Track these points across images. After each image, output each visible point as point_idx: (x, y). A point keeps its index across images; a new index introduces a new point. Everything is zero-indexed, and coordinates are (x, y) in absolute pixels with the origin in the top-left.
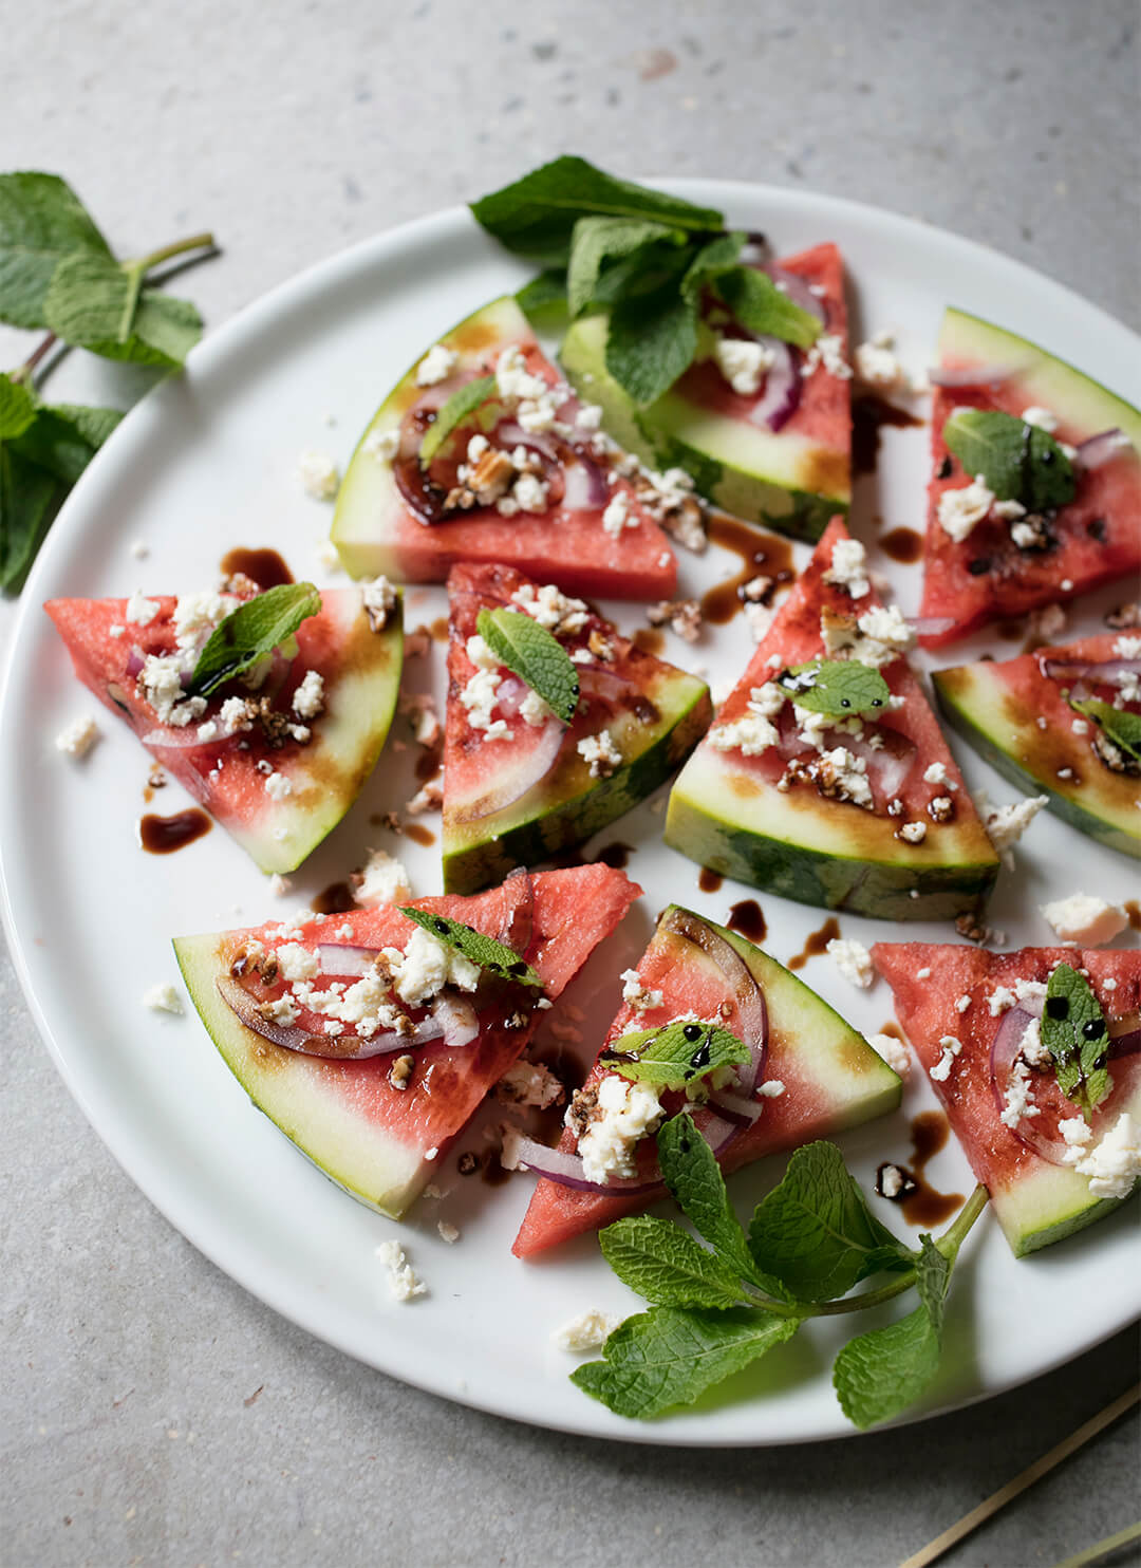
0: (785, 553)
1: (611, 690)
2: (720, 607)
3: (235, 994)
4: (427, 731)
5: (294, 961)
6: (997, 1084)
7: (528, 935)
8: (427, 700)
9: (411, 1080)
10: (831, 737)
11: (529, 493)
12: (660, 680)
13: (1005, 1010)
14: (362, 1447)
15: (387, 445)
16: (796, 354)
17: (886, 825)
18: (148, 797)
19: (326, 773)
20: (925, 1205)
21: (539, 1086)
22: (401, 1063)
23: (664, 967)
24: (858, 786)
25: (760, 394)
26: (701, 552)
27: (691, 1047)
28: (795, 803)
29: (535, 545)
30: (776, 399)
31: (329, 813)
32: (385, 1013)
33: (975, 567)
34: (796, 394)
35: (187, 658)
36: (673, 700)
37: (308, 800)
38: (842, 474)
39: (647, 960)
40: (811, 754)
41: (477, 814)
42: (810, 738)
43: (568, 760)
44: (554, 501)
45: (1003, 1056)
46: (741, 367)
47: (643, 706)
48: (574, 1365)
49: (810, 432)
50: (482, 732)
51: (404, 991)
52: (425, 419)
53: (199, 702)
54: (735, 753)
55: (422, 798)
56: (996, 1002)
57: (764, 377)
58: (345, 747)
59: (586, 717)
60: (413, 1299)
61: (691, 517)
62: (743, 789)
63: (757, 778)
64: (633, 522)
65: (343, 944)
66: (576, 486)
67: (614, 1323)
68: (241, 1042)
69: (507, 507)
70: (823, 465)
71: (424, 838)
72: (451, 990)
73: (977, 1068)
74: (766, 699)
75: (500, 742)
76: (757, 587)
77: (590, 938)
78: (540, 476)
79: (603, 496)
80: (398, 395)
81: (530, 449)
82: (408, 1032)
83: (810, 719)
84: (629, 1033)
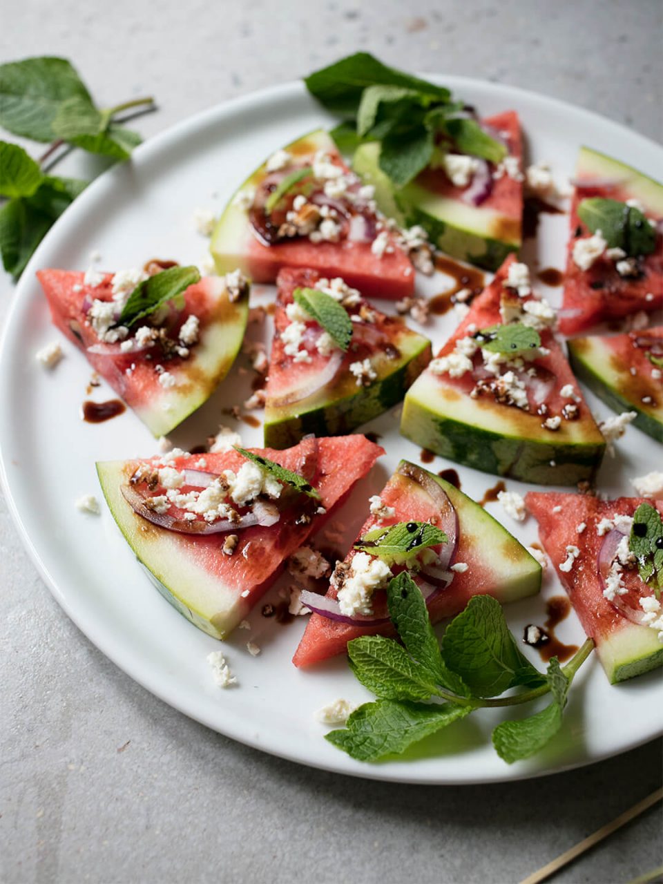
0: (480, 278)
1: (372, 338)
2: (440, 306)
3: (131, 494)
4: (260, 362)
5: (168, 476)
6: (601, 576)
7: (313, 471)
8: (260, 346)
9: (236, 550)
10: (503, 368)
11: (328, 230)
12: (402, 336)
13: (607, 532)
14: (190, 781)
15: (246, 200)
16: (491, 167)
17: (536, 420)
18: (89, 391)
19: (197, 376)
20: (552, 649)
21: (314, 563)
22: (230, 539)
23: (396, 496)
24: (520, 396)
25: (469, 185)
26: (430, 275)
27: (411, 536)
28: (481, 405)
29: (331, 259)
30: (478, 188)
31: (197, 399)
32: (222, 508)
33: (594, 285)
34: (490, 187)
35: (119, 304)
36: (409, 346)
37: (184, 390)
38: (517, 230)
39: (388, 489)
40: (492, 378)
41: (287, 402)
42: (491, 368)
43: (343, 376)
44: (343, 237)
45: (606, 559)
46: (458, 170)
47: (389, 347)
48: (328, 731)
49: (498, 208)
50: (292, 357)
51: (235, 495)
52: (270, 189)
53: (124, 330)
54: (445, 376)
55: (254, 399)
56: (601, 527)
57: (472, 176)
58: (210, 362)
59: (355, 352)
60: (228, 687)
61: (424, 255)
62: (449, 396)
63: (458, 391)
64: (390, 250)
65: (200, 470)
66: (357, 229)
67: (354, 705)
68: (133, 522)
69: (316, 237)
70: (505, 226)
71: (253, 422)
72: (264, 497)
73: (589, 566)
74: (466, 346)
75: (304, 364)
76: (463, 294)
77: (350, 477)
78: (336, 221)
79: (372, 235)
80: (255, 177)
81: (331, 207)
82: (235, 520)
83: (491, 357)
84: (372, 531)
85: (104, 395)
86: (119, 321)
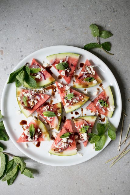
1: (55, 110)
2: (53, 94)
3: (56, 152)
4: (46, 122)
5: (57, 146)
6: (101, 110)
7: (68, 130)
8: (43, 120)
9: (71, 146)
10: (72, 99)
11: (36, 102)
12: (57, 105)
13: (98, 105)
15: (23, 108)
16: (40, 72)
17: (81, 102)
18: (34, 144)
19: (45, 133)
20: (103, 120)
21: (77, 137)
22: (69, 145)
23: (77, 123)
24: (77, 101)
25: (41, 77)
26: (48, 91)
27: (84, 128)
28: (74, 106)
29: (40, 104)
30: (43, 77)
31: (48, 135)
32: (66, 144)
33: (67, 76)
34: (44, 76)
35: (29, 136)
36: (59, 106)
37: (46, 136)
38: (53, 78)
39: (76, 124)
41: (57, 126)
42: (71, 101)
43: (58, 117)
44: (37, 100)
45: (100, 108)
46: (38, 77)
47: (59, 108)
48: (95, 149)
49: (47, 77)
50: (51, 121)
52: (23, 103)
54: (67, 106)
55: (50, 127)
56: (97, 105)
57: (40, 76)
58: (44, 130)
59: (56, 113)
60: (83, 155)
61: (45, 90)
62: (70, 108)
63: (70, 106)
64: (44, 96)
65: (58, 142)
66: (38, 97)
67: (94, 145)
68: (59, 154)
69: (35, 104)
70: (51, 79)
71: (53, 129)
72: (68, 139)
73: (99, 110)
74: (65, 101)
75: (53, 120)
76: (54, 91)
77: (71, 126)
78: (35, 100)
79: (40, 96)
80: (19, 103)
81: (32, 98)
82: (68, 144)
84: (79, 130)
85: (36, 143)
86: (32, 138)
